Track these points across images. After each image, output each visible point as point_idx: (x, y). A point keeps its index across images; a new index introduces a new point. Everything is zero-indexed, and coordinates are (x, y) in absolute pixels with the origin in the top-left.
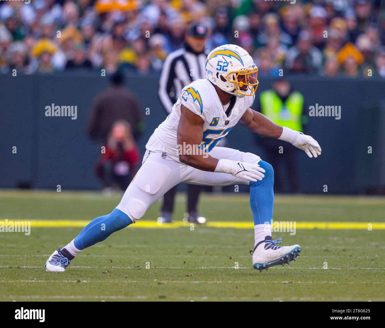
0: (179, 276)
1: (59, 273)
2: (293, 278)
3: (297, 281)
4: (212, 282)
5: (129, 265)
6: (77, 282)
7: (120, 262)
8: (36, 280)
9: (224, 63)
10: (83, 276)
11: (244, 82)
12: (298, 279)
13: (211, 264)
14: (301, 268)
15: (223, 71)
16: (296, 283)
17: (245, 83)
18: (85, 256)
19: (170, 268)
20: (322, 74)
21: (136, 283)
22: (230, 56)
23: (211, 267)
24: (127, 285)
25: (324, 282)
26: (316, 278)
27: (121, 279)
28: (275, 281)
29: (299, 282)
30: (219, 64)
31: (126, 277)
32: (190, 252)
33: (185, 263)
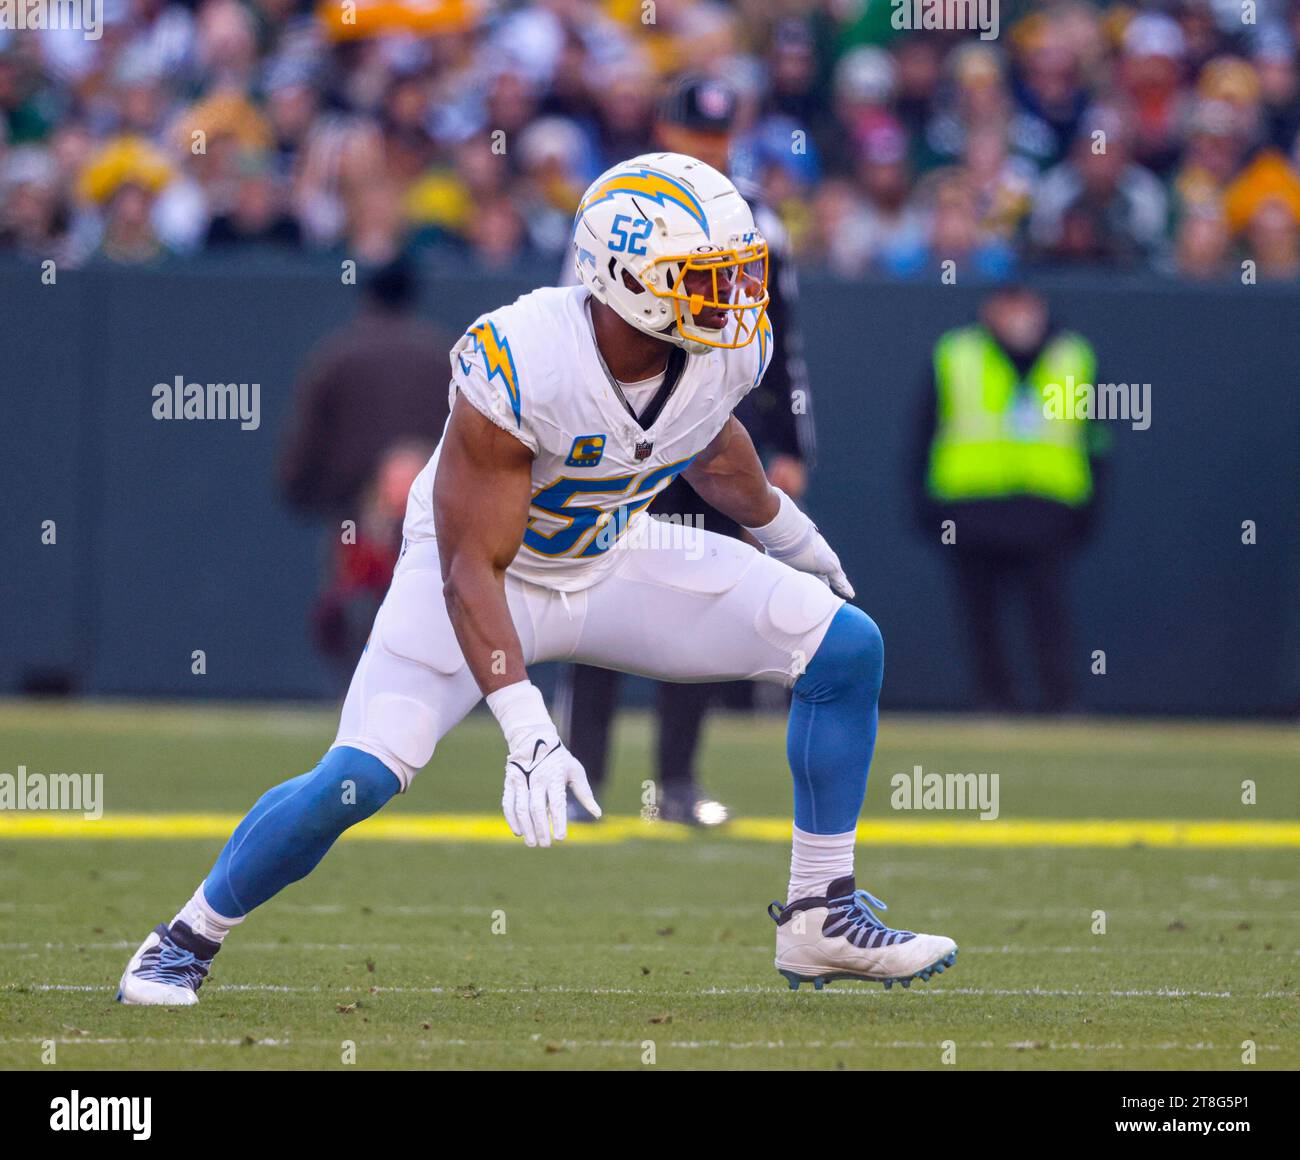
0: (626, 1022)
1: (174, 1011)
2: (1051, 1027)
3: (1068, 1041)
4: (749, 1044)
5: (438, 982)
6: (242, 1045)
7: (405, 970)
8: (88, 1036)
9: (638, 223)
10: (263, 1023)
11: (709, 296)
12: (1070, 1034)
13: (744, 978)
14: (1080, 993)
15: (632, 255)
16: (1061, 1050)
17: (713, 301)
18: (271, 946)
19: (590, 993)
20: (1167, 266)
21: (464, 1047)
22: (659, 198)
23: (746, 990)
24: (427, 1057)
25: (1167, 1046)
26: (1139, 1029)
27: (407, 1033)
28: (985, 1039)
29: (1075, 1045)
30: (619, 228)
31: (426, 1027)
32: (668, 932)
33: (646, 972)
